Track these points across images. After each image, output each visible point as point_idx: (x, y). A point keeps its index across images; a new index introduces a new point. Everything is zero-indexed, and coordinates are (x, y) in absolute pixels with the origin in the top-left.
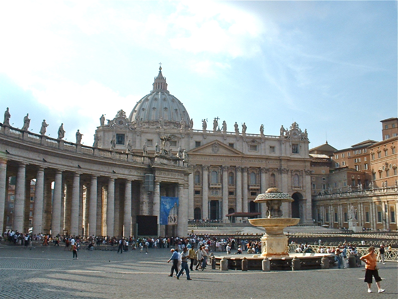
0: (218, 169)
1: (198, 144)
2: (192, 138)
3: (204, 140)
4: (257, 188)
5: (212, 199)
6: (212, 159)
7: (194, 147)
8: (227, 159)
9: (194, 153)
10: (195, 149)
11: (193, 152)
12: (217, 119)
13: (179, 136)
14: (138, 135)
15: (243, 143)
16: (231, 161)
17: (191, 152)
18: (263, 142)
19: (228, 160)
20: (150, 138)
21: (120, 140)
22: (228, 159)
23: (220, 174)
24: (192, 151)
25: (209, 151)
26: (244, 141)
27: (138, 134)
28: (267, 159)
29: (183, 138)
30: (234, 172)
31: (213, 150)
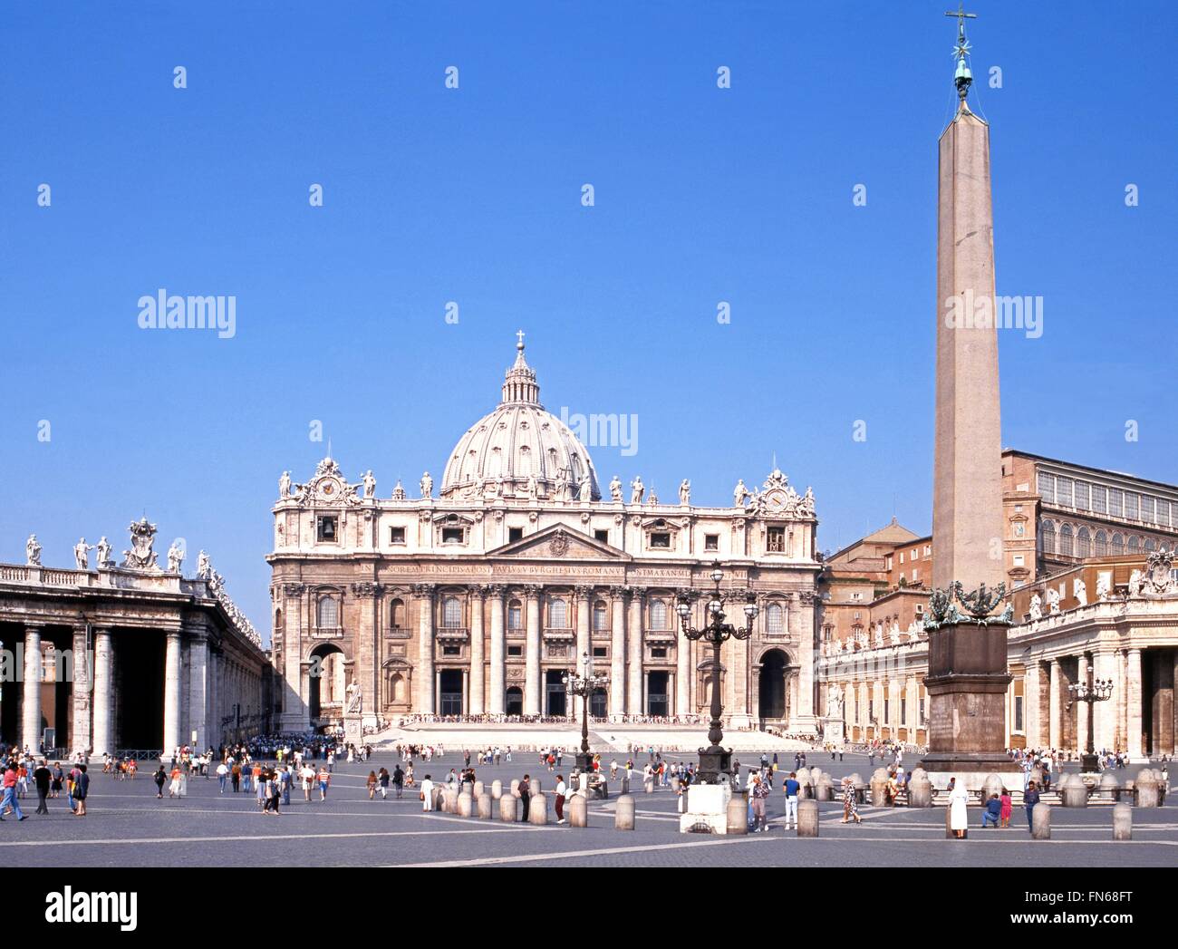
1: (515, 534)
2: (499, 520)
4: (667, 638)
5: (551, 667)
6: (549, 570)
7: (507, 541)
8: (588, 569)
9: (504, 558)
10: (508, 545)
11: (503, 553)
12: (566, 470)
13: (471, 517)
14: (368, 519)
15: (634, 528)
16: (598, 574)
17: (498, 553)
18: (686, 526)
20: (398, 524)
21: (328, 530)
22: (591, 570)
23: (573, 606)
25: (543, 551)
26: (636, 525)
27: (368, 515)
28: (696, 567)
29: (479, 521)
30: (607, 600)
31: (553, 549)
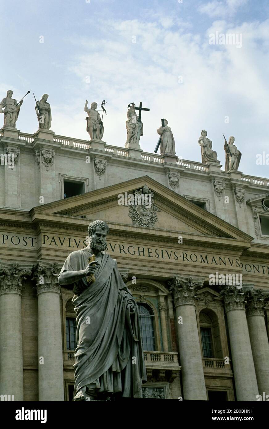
0: (158, 297)
1: (73, 187)
2: (48, 162)
3: (96, 177)
6: (132, 248)
8: (189, 253)
9: (63, 220)
10: (64, 203)
11: (59, 213)
12: (140, 109)
15: (237, 205)
16: (205, 264)
17: (49, 212)
19: (194, 258)
22: (192, 256)
23: (168, 317)
24: (55, 210)
25: (119, 219)
26: (240, 200)
30: (217, 309)
